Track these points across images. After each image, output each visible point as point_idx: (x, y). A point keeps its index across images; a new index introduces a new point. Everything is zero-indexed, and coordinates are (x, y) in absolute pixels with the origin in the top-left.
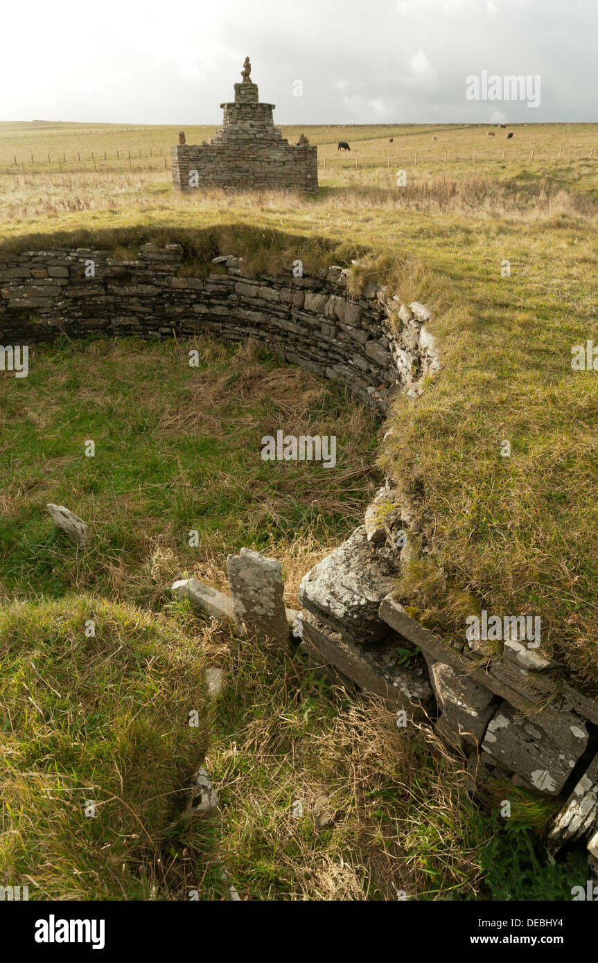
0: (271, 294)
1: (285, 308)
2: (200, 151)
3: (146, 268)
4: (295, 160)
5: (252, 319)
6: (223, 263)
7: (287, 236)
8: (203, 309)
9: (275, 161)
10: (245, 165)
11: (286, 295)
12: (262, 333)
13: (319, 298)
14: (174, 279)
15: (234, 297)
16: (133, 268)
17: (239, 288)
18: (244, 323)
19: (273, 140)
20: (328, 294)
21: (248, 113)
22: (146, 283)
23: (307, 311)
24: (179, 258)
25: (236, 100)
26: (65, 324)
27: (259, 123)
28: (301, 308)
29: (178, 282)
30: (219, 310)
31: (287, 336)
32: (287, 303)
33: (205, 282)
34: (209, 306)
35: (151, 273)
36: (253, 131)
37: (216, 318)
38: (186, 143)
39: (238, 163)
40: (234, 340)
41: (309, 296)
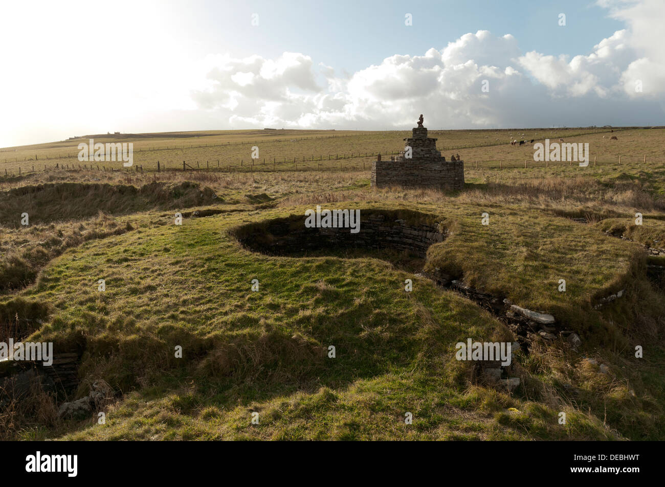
0: (415, 233)
1: (420, 238)
2: (389, 164)
3: (370, 223)
4: (448, 170)
5: (408, 242)
6: (399, 222)
7: (422, 214)
8: (390, 239)
9: (435, 170)
10: (416, 172)
11: (420, 233)
12: (412, 247)
13: (431, 234)
14: (380, 227)
15: (402, 234)
16: (365, 223)
17: (404, 231)
18: (405, 244)
19: (435, 158)
20: (434, 232)
21: (420, 144)
22: (370, 229)
23: (427, 238)
24: (383, 220)
25: (413, 136)
26: (338, 242)
27: (427, 149)
28: (426, 237)
29: (382, 228)
30: (396, 239)
31: (420, 248)
32: (421, 236)
33: (391, 229)
34: (392, 237)
35: (372, 225)
36: (422, 153)
37: (394, 242)
38: (382, 160)
39: (412, 171)
40: (401, 250)
41: (428, 233)
